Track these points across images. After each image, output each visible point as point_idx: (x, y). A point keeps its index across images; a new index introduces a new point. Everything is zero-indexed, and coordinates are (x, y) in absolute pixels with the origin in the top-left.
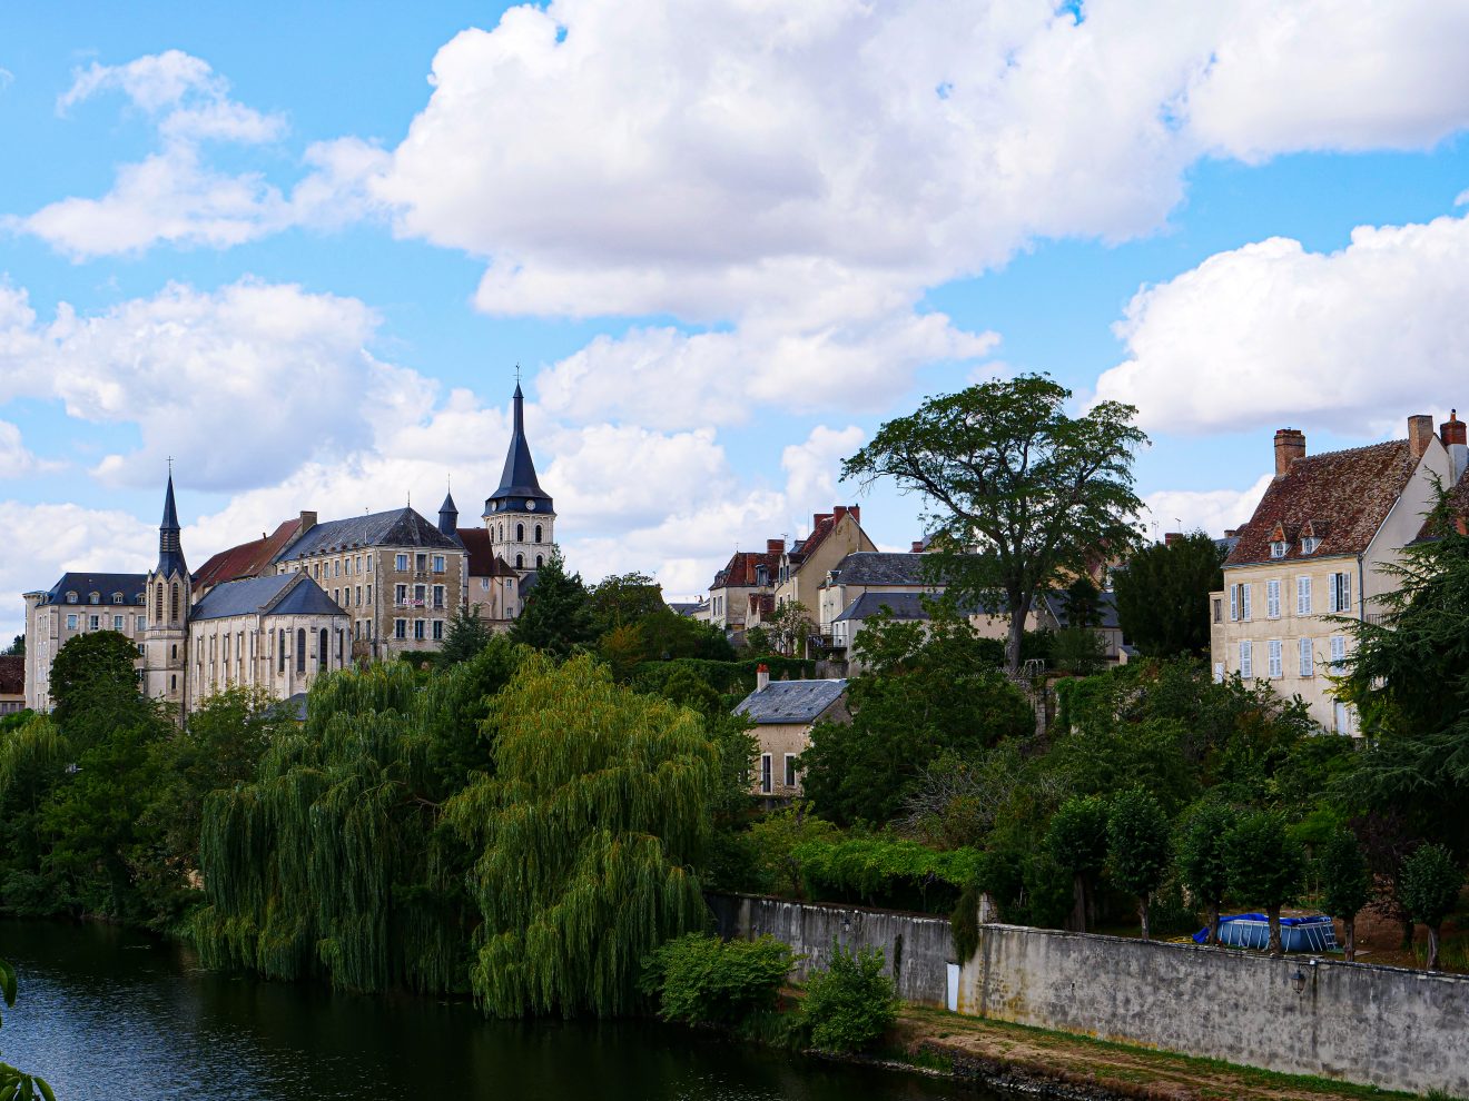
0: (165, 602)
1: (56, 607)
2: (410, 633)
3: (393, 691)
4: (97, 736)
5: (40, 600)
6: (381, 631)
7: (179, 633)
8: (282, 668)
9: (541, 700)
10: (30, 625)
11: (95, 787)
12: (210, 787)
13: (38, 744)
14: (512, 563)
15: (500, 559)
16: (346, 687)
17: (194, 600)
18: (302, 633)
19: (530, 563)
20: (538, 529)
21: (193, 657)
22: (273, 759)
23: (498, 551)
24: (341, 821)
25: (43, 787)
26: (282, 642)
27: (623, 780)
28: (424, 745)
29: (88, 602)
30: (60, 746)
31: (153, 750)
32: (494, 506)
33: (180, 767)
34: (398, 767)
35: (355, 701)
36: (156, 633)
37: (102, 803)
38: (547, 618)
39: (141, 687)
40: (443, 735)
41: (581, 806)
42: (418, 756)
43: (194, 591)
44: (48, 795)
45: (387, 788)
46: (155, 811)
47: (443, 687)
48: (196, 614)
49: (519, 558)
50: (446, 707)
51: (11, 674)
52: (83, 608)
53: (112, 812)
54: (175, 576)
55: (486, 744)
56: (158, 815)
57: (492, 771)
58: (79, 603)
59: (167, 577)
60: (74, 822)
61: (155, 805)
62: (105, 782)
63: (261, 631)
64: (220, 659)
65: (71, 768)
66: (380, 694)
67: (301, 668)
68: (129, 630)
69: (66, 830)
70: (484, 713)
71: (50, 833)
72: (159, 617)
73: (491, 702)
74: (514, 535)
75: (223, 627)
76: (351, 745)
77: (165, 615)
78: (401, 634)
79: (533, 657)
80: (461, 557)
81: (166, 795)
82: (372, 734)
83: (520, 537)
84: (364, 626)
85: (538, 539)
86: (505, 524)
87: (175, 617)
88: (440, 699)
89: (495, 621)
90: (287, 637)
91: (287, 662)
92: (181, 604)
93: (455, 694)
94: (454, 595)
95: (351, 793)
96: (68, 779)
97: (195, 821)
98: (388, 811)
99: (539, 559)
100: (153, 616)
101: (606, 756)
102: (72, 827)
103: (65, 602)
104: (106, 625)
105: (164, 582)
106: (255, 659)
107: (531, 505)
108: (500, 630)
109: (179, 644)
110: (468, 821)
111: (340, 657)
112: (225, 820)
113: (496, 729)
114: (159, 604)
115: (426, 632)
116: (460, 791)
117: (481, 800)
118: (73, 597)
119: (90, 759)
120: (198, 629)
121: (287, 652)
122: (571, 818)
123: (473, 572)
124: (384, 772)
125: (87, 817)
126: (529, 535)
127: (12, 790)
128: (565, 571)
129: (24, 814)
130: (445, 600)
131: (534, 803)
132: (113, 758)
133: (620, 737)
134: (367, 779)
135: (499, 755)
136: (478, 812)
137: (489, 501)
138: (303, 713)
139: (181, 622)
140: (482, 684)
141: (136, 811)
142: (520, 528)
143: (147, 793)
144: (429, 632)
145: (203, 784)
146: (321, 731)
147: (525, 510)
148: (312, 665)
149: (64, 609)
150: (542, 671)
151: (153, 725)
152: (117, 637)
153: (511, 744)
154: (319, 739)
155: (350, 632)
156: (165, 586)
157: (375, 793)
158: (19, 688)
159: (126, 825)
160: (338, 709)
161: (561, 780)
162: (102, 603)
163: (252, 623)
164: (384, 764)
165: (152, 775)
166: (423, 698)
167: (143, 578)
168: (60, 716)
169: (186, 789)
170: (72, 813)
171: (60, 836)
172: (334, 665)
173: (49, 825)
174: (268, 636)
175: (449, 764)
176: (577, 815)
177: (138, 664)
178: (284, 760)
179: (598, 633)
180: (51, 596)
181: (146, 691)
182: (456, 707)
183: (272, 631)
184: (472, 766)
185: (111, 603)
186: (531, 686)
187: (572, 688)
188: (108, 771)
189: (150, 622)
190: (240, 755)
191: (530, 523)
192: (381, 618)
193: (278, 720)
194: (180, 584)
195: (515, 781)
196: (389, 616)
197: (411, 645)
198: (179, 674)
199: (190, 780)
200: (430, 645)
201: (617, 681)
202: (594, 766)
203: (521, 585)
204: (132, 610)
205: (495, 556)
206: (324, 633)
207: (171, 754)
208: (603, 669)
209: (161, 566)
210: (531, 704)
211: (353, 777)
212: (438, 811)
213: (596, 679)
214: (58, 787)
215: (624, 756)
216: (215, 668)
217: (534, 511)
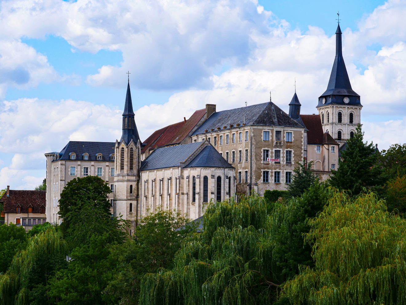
0: (126, 159)
1: (64, 162)
2: (271, 179)
3: (253, 215)
4: (83, 240)
5: (54, 157)
6: (254, 178)
7: (134, 178)
8: (194, 200)
9: (342, 221)
10: (49, 172)
11: (80, 271)
12: (146, 271)
13: (49, 244)
14: (335, 136)
15: (328, 134)
16: (225, 212)
17: (143, 158)
18: (206, 178)
19: (346, 136)
20: (351, 116)
21: (142, 193)
22: (181, 255)
23: (326, 128)
24: (220, 294)
25: (51, 270)
26: (194, 184)
27: (393, 273)
28: (271, 248)
29: (82, 159)
30: (61, 246)
31: (113, 249)
32: (324, 100)
33: (128, 260)
34: (255, 262)
35: (231, 221)
36: (121, 178)
37: (84, 280)
38: (353, 170)
39: (112, 210)
40: (283, 243)
41: (366, 288)
42: (267, 255)
43: (143, 152)
44: (53, 274)
45: (248, 275)
46: (113, 286)
47: (283, 212)
48: (144, 166)
49: (339, 133)
50: (284, 225)
51: (38, 202)
52: (79, 163)
53: (90, 285)
54: (132, 144)
55: (309, 248)
56: (115, 288)
57: (312, 265)
58: (77, 160)
59: (127, 144)
60: (67, 291)
61: (113, 282)
62: (85, 267)
63: (182, 177)
64: (158, 194)
65: (69, 259)
66: (245, 216)
67: (205, 200)
68: (105, 176)
69: (63, 296)
70: (307, 229)
71: (55, 297)
72: (122, 168)
73: (311, 222)
74: (336, 120)
75: (159, 174)
76: (227, 247)
77: (125, 167)
78: (266, 180)
79: (337, 195)
80: (303, 133)
81: (120, 276)
82: (239, 241)
83: (340, 120)
84: (243, 174)
85: (351, 121)
86: (331, 112)
87: (131, 168)
88: (280, 220)
89: (324, 172)
90: (197, 181)
91: (197, 196)
92: (135, 161)
93: (290, 217)
94: (298, 156)
95: (227, 277)
96: (65, 265)
97: (136, 292)
98: (249, 288)
99: (352, 134)
100: (119, 167)
101: (382, 257)
102: (66, 294)
103: (69, 159)
104: (92, 173)
105: (125, 147)
106: (178, 194)
107: (346, 100)
108: (325, 178)
109: (134, 184)
110: (297, 296)
111: (229, 193)
112: (153, 292)
113: (315, 239)
114: (122, 160)
115: (281, 179)
116: (292, 278)
117: (306, 284)
118: (73, 156)
119: (77, 253)
120: (145, 176)
121: (197, 190)
122: (360, 296)
123: (311, 141)
124: (247, 265)
125: (75, 289)
126: (346, 119)
127: (34, 271)
128: (364, 141)
129: (40, 286)
130: (293, 159)
131: (337, 285)
132: (91, 252)
133: (391, 246)
134: (236, 269)
135: (316, 255)
136: (304, 291)
137: (321, 98)
138: (201, 228)
139: (135, 171)
140: (306, 211)
141: (103, 285)
142: (340, 115)
143: (110, 274)
144: (283, 179)
145: (141, 270)
146: (210, 238)
147: (343, 103)
148: (211, 197)
149: (69, 163)
150: (343, 204)
151: (115, 233)
152: (97, 180)
153: (323, 249)
154: (209, 244)
155: (235, 178)
156: (126, 149)
157: (241, 277)
158: (43, 211)
159: (98, 293)
160: (220, 226)
161: (354, 272)
162: (90, 160)
163: (175, 173)
164: (247, 259)
165: (113, 264)
166: (271, 220)
167: (113, 144)
168: (65, 227)
169: (131, 273)
170: (66, 286)
171: (60, 299)
172: (225, 197)
173: (52, 293)
174: (185, 181)
175: (286, 261)
176: (364, 294)
177: (110, 196)
178: (188, 256)
179: (385, 180)
180: (61, 155)
181: (115, 213)
182: (290, 225)
183: (188, 177)
184: (300, 262)
185: (96, 160)
186: (337, 212)
187: (362, 214)
188: (87, 260)
189: (117, 171)
190: (163, 253)
191: (346, 111)
192: (254, 169)
193: (187, 232)
194: (134, 148)
195: (327, 272)
196: (259, 168)
197: (272, 186)
198: (134, 203)
199: (134, 267)
200: (283, 187)
201: (390, 210)
202: (376, 262)
203: (340, 150)
204: (107, 164)
205: (324, 132)
206: (219, 178)
207: (122, 252)
208: (381, 203)
209: (123, 138)
210: (336, 224)
211: (227, 268)
212: (279, 290)
213: (377, 209)
214: (59, 270)
215: (393, 258)
216: (155, 200)
217: (349, 104)
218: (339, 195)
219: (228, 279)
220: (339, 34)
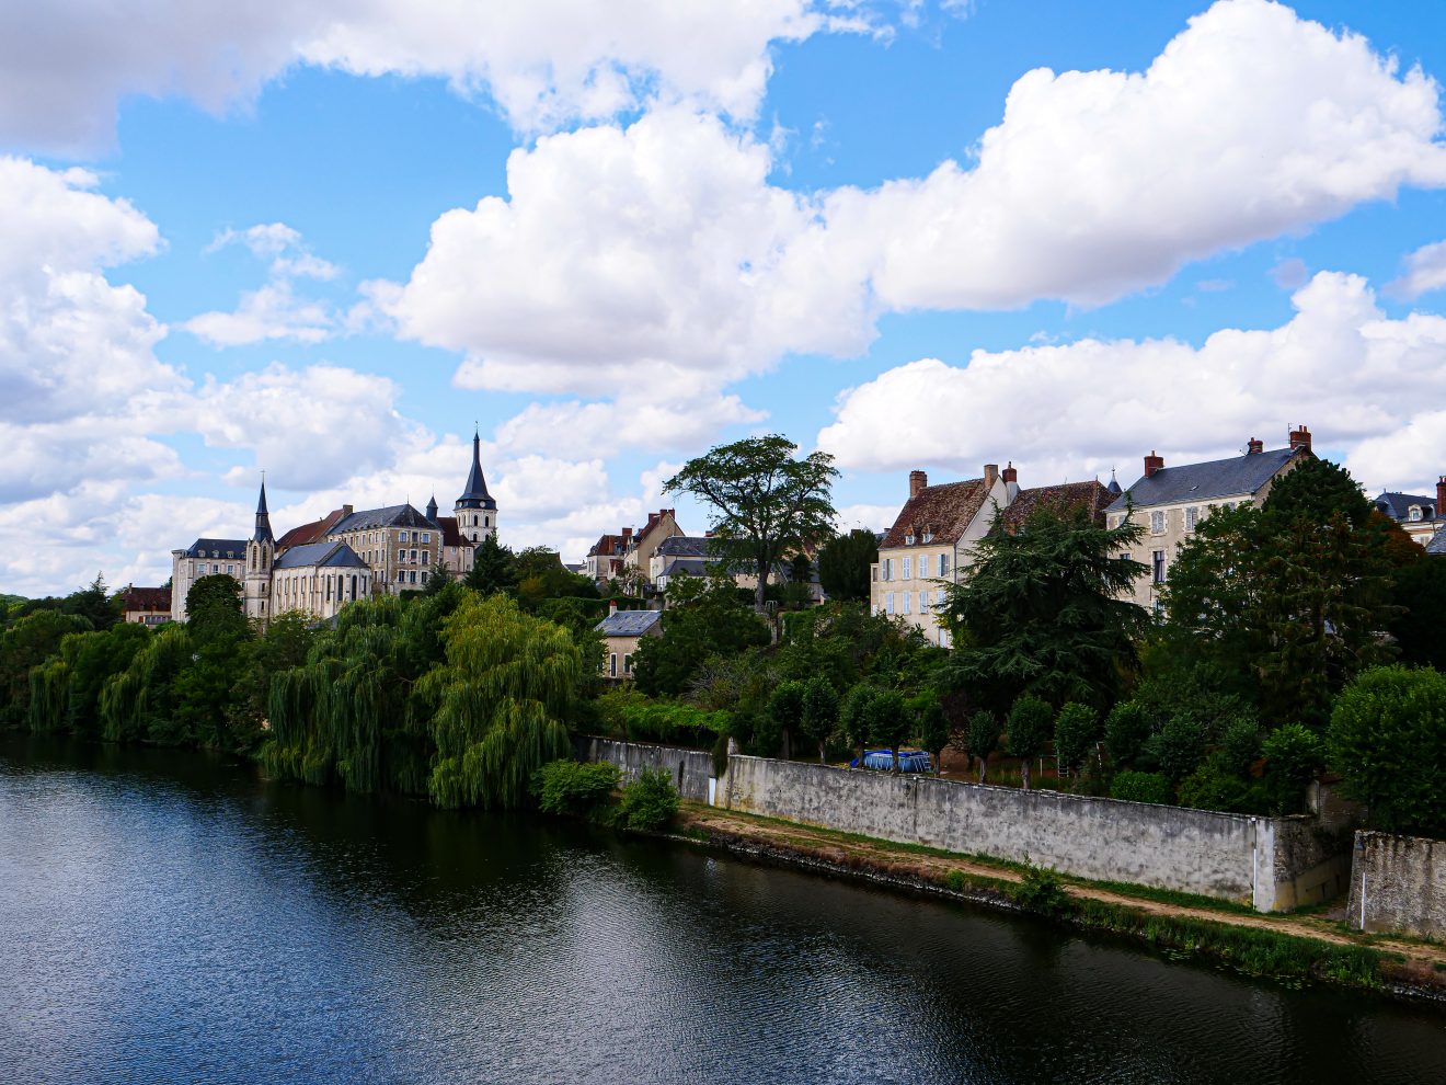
0: (258, 558)
1: (192, 560)
2: (407, 579)
3: (387, 613)
4: (211, 638)
5: (182, 555)
6: (390, 577)
7: (266, 576)
8: (328, 599)
9: (476, 619)
10: (176, 570)
11: (206, 669)
12: (276, 670)
13: (173, 642)
14: (471, 539)
15: (463, 536)
16: (359, 610)
17: (276, 556)
18: (341, 577)
19: (482, 539)
20: (487, 519)
21: (275, 591)
22: (313, 654)
23: (462, 531)
24: (353, 690)
25: (175, 669)
26: (329, 583)
27: (522, 668)
28: (405, 646)
29: (212, 557)
30: (187, 644)
31: (242, 647)
32: (461, 504)
33: (258, 658)
34: (389, 659)
35: (365, 619)
36: (252, 576)
37: (211, 678)
38: (487, 572)
39: (242, 609)
40: (416, 641)
41: (497, 683)
42: (401, 652)
43: (276, 551)
44: (178, 673)
45: (381, 672)
46: (241, 684)
47: (417, 611)
48: (277, 565)
49: (475, 536)
50: (418, 624)
51: (163, 599)
52: (208, 560)
53: (217, 684)
54: (265, 542)
55: (443, 645)
56: (244, 686)
57: (445, 662)
58: (206, 557)
59: (260, 542)
60: (193, 690)
61: (241, 680)
62: (213, 665)
63: (316, 576)
64: (291, 591)
65: (195, 657)
66: (379, 615)
67: (340, 598)
68: (236, 573)
69: (188, 694)
70: (441, 627)
71: (178, 696)
72: (254, 566)
73: (446, 620)
74: (472, 523)
75: (293, 573)
76: (360, 645)
77: (258, 566)
78: (402, 579)
79: (470, 595)
80: (440, 534)
81: (250, 674)
82: (373, 639)
83: (476, 524)
84: (379, 574)
85: (487, 524)
86: (466, 516)
87: (264, 567)
88: (415, 618)
89: (459, 573)
90: (332, 579)
91: (332, 595)
92: (268, 559)
93: (423, 615)
94: (434, 557)
95: (360, 674)
96: (191, 663)
97: (266, 690)
98: (382, 685)
99: (487, 536)
100: (251, 566)
101: (512, 654)
102: (192, 693)
103: (198, 557)
104: (222, 570)
105: (257, 545)
106: (312, 593)
107: (483, 504)
108: (460, 578)
109: (267, 583)
110: (430, 692)
111: (364, 592)
112: (283, 690)
113: (448, 637)
114: (254, 559)
115: (417, 578)
116: (425, 674)
117: (439, 679)
118: (202, 553)
119: (204, 651)
120: (278, 574)
121: (332, 589)
122: (491, 691)
123: (447, 543)
124: (380, 661)
125: (201, 687)
126: (481, 522)
127: (156, 670)
128: (498, 544)
129: (163, 685)
130: (429, 560)
131: (469, 681)
132: (218, 651)
133: (522, 643)
134: (370, 665)
135: (449, 652)
136: (436, 686)
137: (458, 501)
138: (334, 626)
139: (268, 570)
140: (440, 610)
141: (231, 683)
142: (476, 518)
143: (239, 672)
144: (418, 579)
145: (271, 668)
146: (343, 637)
147: (480, 507)
148: (347, 596)
149: (196, 560)
150: (476, 603)
151: (245, 631)
152: (228, 578)
153: (455, 646)
154: (342, 641)
155: (371, 578)
156: (259, 548)
157: (374, 674)
158: (168, 608)
159: (225, 691)
160: (354, 624)
161: (485, 668)
162: (220, 557)
163: (311, 571)
164: (380, 657)
165: (243, 662)
166: (405, 619)
167: (245, 543)
168: (192, 624)
169: (261, 671)
170: (192, 684)
171: (184, 698)
172: (360, 596)
173: (177, 691)
174: (320, 579)
175: (419, 658)
176: (495, 689)
177: (241, 595)
178: (320, 653)
179: (517, 581)
180: (189, 553)
181: (246, 611)
182: (424, 623)
183: (323, 576)
184: (433, 659)
185: (226, 558)
186: (470, 611)
187: (494, 613)
188: (214, 658)
189: (249, 569)
190: (296, 651)
191: (482, 515)
192: (390, 569)
193: (320, 630)
194: (267, 546)
195: (459, 668)
196: (395, 569)
197: (407, 586)
198: (266, 601)
199: (264, 666)
200: (419, 586)
201: (521, 609)
202: (506, 659)
203: (475, 551)
204: (239, 562)
205: (461, 533)
206: (355, 577)
207: (252, 650)
208: (513, 602)
209: (256, 536)
210: (469, 623)
211: (361, 665)
212: (412, 686)
213: (509, 608)
214: (184, 668)
215: (524, 654)
216: (288, 599)
217: (485, 508)
218: (472, 595)
219: (360, 676)
220: (477, 441)
